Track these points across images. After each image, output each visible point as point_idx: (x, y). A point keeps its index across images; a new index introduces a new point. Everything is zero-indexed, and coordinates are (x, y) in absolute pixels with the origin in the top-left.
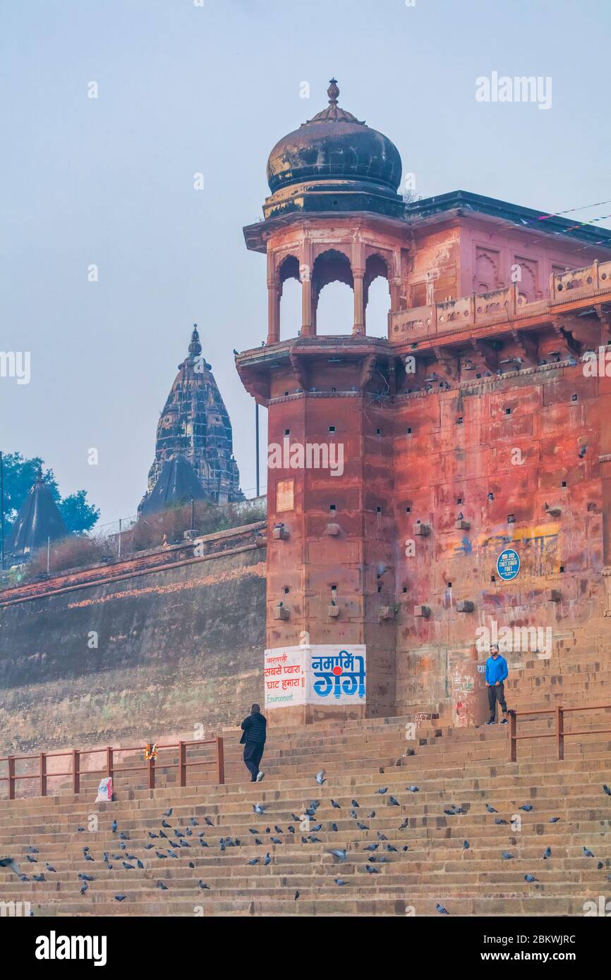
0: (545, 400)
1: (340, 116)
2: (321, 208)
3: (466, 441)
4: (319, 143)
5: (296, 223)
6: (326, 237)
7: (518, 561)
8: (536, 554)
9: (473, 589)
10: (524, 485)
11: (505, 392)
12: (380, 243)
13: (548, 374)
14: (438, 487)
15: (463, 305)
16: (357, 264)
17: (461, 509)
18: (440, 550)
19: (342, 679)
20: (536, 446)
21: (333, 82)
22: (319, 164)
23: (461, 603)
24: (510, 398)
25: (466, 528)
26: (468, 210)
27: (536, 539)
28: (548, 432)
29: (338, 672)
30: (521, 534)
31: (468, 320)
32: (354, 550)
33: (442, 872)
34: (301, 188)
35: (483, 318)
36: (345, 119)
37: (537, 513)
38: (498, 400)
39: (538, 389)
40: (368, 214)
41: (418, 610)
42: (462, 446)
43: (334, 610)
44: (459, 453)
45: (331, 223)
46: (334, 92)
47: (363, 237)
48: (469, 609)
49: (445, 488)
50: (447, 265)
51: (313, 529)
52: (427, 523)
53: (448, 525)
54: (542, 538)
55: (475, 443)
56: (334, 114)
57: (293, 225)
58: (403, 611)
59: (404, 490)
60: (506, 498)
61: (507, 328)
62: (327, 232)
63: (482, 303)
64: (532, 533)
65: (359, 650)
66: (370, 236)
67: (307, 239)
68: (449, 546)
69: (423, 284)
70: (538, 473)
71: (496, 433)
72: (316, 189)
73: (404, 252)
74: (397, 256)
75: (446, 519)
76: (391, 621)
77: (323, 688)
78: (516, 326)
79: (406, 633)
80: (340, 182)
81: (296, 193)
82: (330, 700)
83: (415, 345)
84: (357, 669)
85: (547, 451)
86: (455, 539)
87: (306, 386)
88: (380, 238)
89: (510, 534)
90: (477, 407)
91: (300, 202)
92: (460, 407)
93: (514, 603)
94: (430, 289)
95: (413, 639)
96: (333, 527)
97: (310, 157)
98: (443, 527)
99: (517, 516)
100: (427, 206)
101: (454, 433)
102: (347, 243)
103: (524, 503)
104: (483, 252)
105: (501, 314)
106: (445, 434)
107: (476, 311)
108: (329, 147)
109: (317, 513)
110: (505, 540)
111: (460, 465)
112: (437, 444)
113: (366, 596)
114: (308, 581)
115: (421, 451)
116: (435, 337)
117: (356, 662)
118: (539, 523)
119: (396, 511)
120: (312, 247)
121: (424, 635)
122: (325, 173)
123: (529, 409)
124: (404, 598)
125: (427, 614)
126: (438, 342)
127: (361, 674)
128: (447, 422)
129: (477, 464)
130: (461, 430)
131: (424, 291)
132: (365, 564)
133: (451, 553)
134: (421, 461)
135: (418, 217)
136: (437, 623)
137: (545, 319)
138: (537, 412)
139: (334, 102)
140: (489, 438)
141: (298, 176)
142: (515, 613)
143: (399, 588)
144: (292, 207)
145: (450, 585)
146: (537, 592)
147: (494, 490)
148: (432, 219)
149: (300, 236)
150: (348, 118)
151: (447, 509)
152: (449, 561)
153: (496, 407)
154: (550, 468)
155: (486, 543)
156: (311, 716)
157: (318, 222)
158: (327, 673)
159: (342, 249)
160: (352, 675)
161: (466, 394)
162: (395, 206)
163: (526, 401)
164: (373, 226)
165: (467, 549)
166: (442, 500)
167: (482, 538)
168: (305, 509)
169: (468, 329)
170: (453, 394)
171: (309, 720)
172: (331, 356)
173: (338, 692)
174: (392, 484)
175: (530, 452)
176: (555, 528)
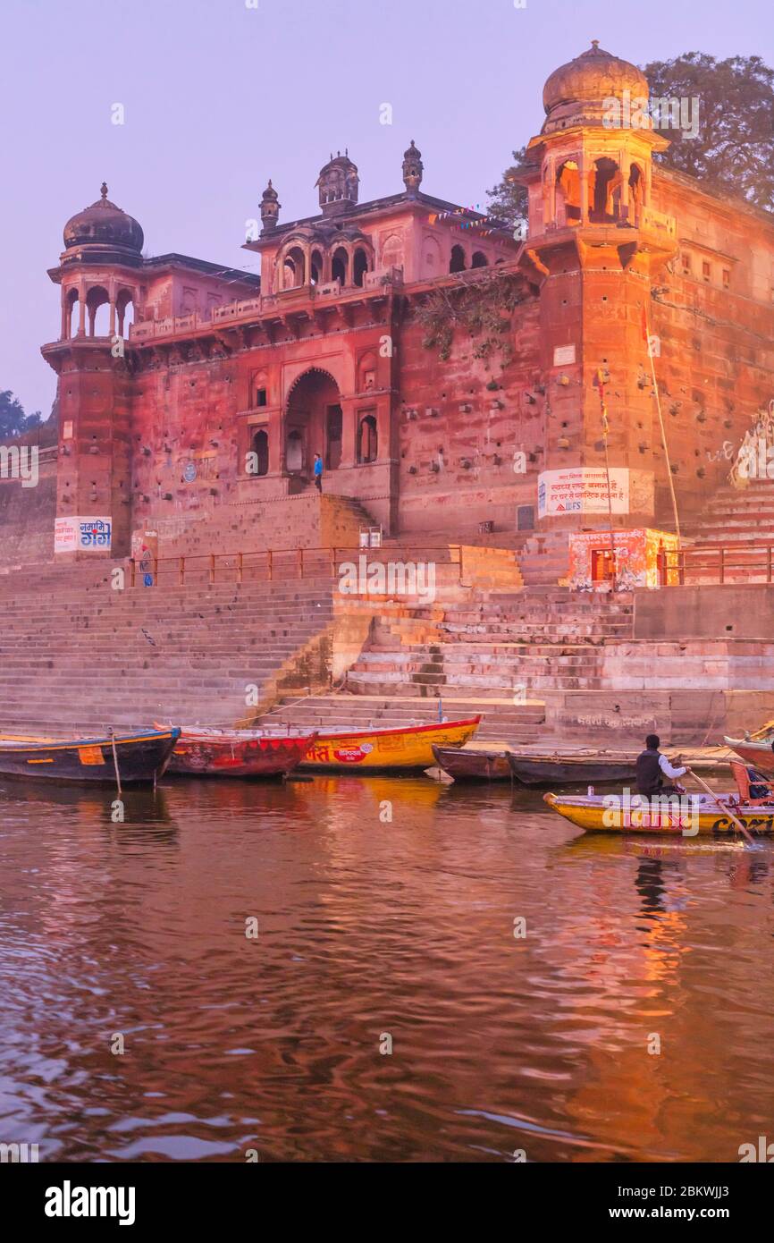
0: (212, 379)
1: (107, 205)
2: (92, 261)
3: (170, 401)
4: (92, 222)
5: (77, 269)
6: (94, 278)
7: (195, 472)
8: (205, 468)
9: (172, 486)
10: (200, 428)
11: (191, 373)
12: (128, 282)
13: (214, 364)
14: (155, 427)
15: (169, 322)
16: (112, 294)
17: (167, 441)
18: (155, 463)
19: (98, 536)
20: (206, 406)
21: (104, 184)
22: (91, 234)
23: (164, 495)
24: (194, 377)
25: (169, 451)
26: (179, 265)
27: (205, 459)
28: (213, 398)
29: (95, 531)
30: (197, 456)
31: (170, 331)
32: (106, 462)
33: (77, 646)
34: (80, 248)
35: (179, 330)
36: (110, 207)
37: (206, 445)
38: (187, 377)
39: (209, 372)
40: (120, 266)
41: (141, 498)
42: (168, 404)
43: (93, 497)
44: (166, 408)
45: (98, 270)
46: (104, 190)
47: (116, 279)
48: (169, 498)
49: (159, 428)
50: (165, 297)
51: (83, 449)
52: (149, 448)
53: (160, 449)
54: (208, 458)
55: (175, 403)
56: (104, 204)
57: (75, 270)
58: (135, 497)
59: (137, 428)
60: (190, 435)
61: (190, 337)
62: (95, 275)
63: (178, 321)
64: (204, 454)
65: (107, 520)
66: (121, 278)
67: (83, 280)
68: (160, 461)
69: (152, 308)
70: (207, 421)
71: (186, 397)
72: (89, 249)
73: (142, 288)
74: (137, 290)
75: (159, 445)
76: (129, 503)
77: (86, 541)
78: (196, 335)
79: (136, 511)
80: (103, 245)
81: (78, 250)
82: (91, 548)
83: (143, 344)
84: (106, 531)
85: (212, 409)
86: (163, 457)
87: (80, 366)
88: (127, 279)
89: (192, 455)
90: (176, 381)
91: (79, 256)
92: (168, 381)
93: (192, 495)
94: (156, 311)
95: (140, 514)
96: (94, 449)
97: (86, 230)
98: (157, 450)
99: (196, 445)
100: (157, 261)
101: (164, 397)
102: (107, 282)
103: (199, 438)
104: (187, 290)
105: (188, 328)
106: (159, 397)
107: (175, 326)
108: (97, 225)
109: (86, 440)
110: (189, 459)
111: (167, 414)
112: (155, 403)
113: (112, 489)
114: (79, 480)
115: (146, 405)
116: (154, 340)
117: (106, 527)
118: (207, 450)
119: (133, 441)
120: (85, 283)
121: (145, 511)
122: (93, 240)
123: (204, 384)
124: (136, 490)
125: (147, 500)
126: (155, 343)
127: (109, 534)
128: (161, 390)
129: (176, 416)
130: (168, 394)
131: (153, 311)
132: (113, 470)
133: (160, 466)
134: (147, 412)
135: (150, 268)
136: (152, 506)
137: (210, 332)
138: (208, 385)
139: (104, 196)
140: (183, 400)
141: (79, 241)
142: (193, 501)
143: (133, 485)
144: (75, 260)
145: (159, 484)
146: (205, 489)
147: (185, 429)
148: (157, 270)
149: (79, 277)
150: (112, 207)
151: (160, 440)
152: (159, 470)
153: (186, 382)
154: (213, 418)
155: (179, 461)
156: (79, 557)
157: (89, 269)
158: (90, 533)
159: (104, 286)
160: (103, 534)
161: (171, 374)
162: (138, 261)
163: (202, 379)
164: (122, 273)
165: (169, 463)
166: (157, 434)
167: (176, 457)
168: (78, 438)
169: (170, 336)
170: (165, 373)
171: (78, 559)
172: (93, 349)
173: (95, 543)
174: (130, 425)
175: (202, 410)
176: (215, 452)
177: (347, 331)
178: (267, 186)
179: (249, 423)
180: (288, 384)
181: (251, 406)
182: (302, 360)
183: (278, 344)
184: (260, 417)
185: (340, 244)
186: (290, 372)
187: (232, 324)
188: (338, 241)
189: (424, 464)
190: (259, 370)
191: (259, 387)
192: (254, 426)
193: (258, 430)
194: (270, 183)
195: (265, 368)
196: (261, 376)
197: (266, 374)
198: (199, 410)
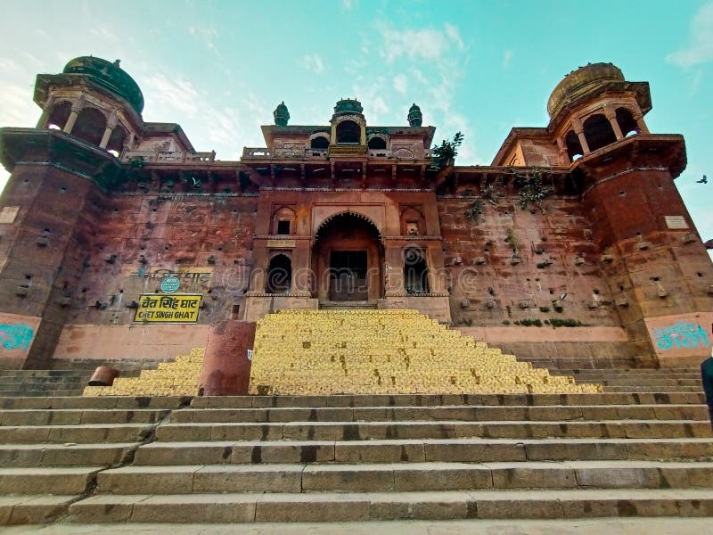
0: (215, 209)
3: (156, 220)
4: (107, 65)
5: (78, 87)
6: (95, 102)
8: (193, 281)
9: (140, 296)
10: (192, 246)
11: (190, 201)
12: (126, 124)
13: (220, 198)
14: (128, 239)
17: (143, 252)
18: (120, 272)
20: (204, 229)
23: (128, 302)
24: (192, 205)
25: (144, 262)
27: (195, 274)
28: (214, 223)
30: (184, 270)
31: (180, 162)
32: (54, 258)
34: (87, 75)
35: (188, 162)
37: (199, 261)
38: (183, 204)
40: (128, 105)
41: (90, 303)
42: (153, 222)
43: (21, 291)
44: (149, 225)
45: (103, 98)
47: (118, 113)
48: (134, 307)
49: (134, 240)
51: (24, 238)
52: (115, 256)
53: (131, 259)
54: (199, 274)
55: (163, 222)
57: (75, 87)
58: (79, 302)
59: (102, 238)
60: (177, 251)
61: (205, 168)
62: (97, 100)
63: (191, 156)
64: (192, 271)
66: (123, 117)
67: (83, 97)
68: (127, 270)
70: (203, 242)
71: (178, 219)
72: (97, 80)
73: (136, 138)
75: (130, 256)
76: (67, 307)
78: (211, 168)
79: (76, 317)
80: (113, 86)
81: (84, 75)
85: (211, 232)
86: (134, 268)
87: (53, 160)
89: (176, 269)
90: (168, 205)
92: (156, 204)
96: (42, 240)
98: (126, 260)
99: (184, 261)
101: (148, 216)
102: (108, 111)
103: (190, 255)
105: (201, 162)
106: (141, 215)
108: (112, 69)
109: (32, 229)
110: (171, 272)
112: (134, 219)
113: (53, 287)
115: (121, 221)
116: (155, 165)
118: (197, 266)
119: (93, 247)
121: (91, 318)
122: (104, 77)
123: (204, 211)
124: (82, 295)
125: (99, 306)
126: (155, 168)
128: (144, 210)
129: (161, 232)
130: (154, 214)
132: (60, 269)
133: (128, 274)
134: (119, 226)
136: (104, 313)
138: (209, 214)
140: (173, 221)
141: (88, 71)
145: (122, 292)
147: (170, 246)
149: (79, 94)
151: (132, 252)
152: (124, 279)
153: (181, 207)
154: (212, 240)
155: (157, 272)
157: (94, 93)
159: (104, 112)
161: (162, 199)
163: (202, 208)
164: (125, 114)
165: (140, 273)
166: (130, 246)
167: (154, 269)
168: (23, 225)
169: (179, 165)
170: (153, 198)
172: (78, 150)
174: (94, 233)
176: (209, 269)
177: (390, 190)
178: (280, 104)
179: (269, 246)
180: (318, 221)
181: (271, 233)
182: (336, 205)
183: (309, 189)
184: (282, 242)
185: (378, 135)
186: (321, 212)
187: (269, 162)
188: (376, 133)
189: (473, 302)
190: (284, 206)
191: (282, 219)
192: (272, 250)
193: (278, 254)
194: (283, 103)
195: (293, 205)
196: (285, 211)
197: (292, 210)
198: (194, 232)
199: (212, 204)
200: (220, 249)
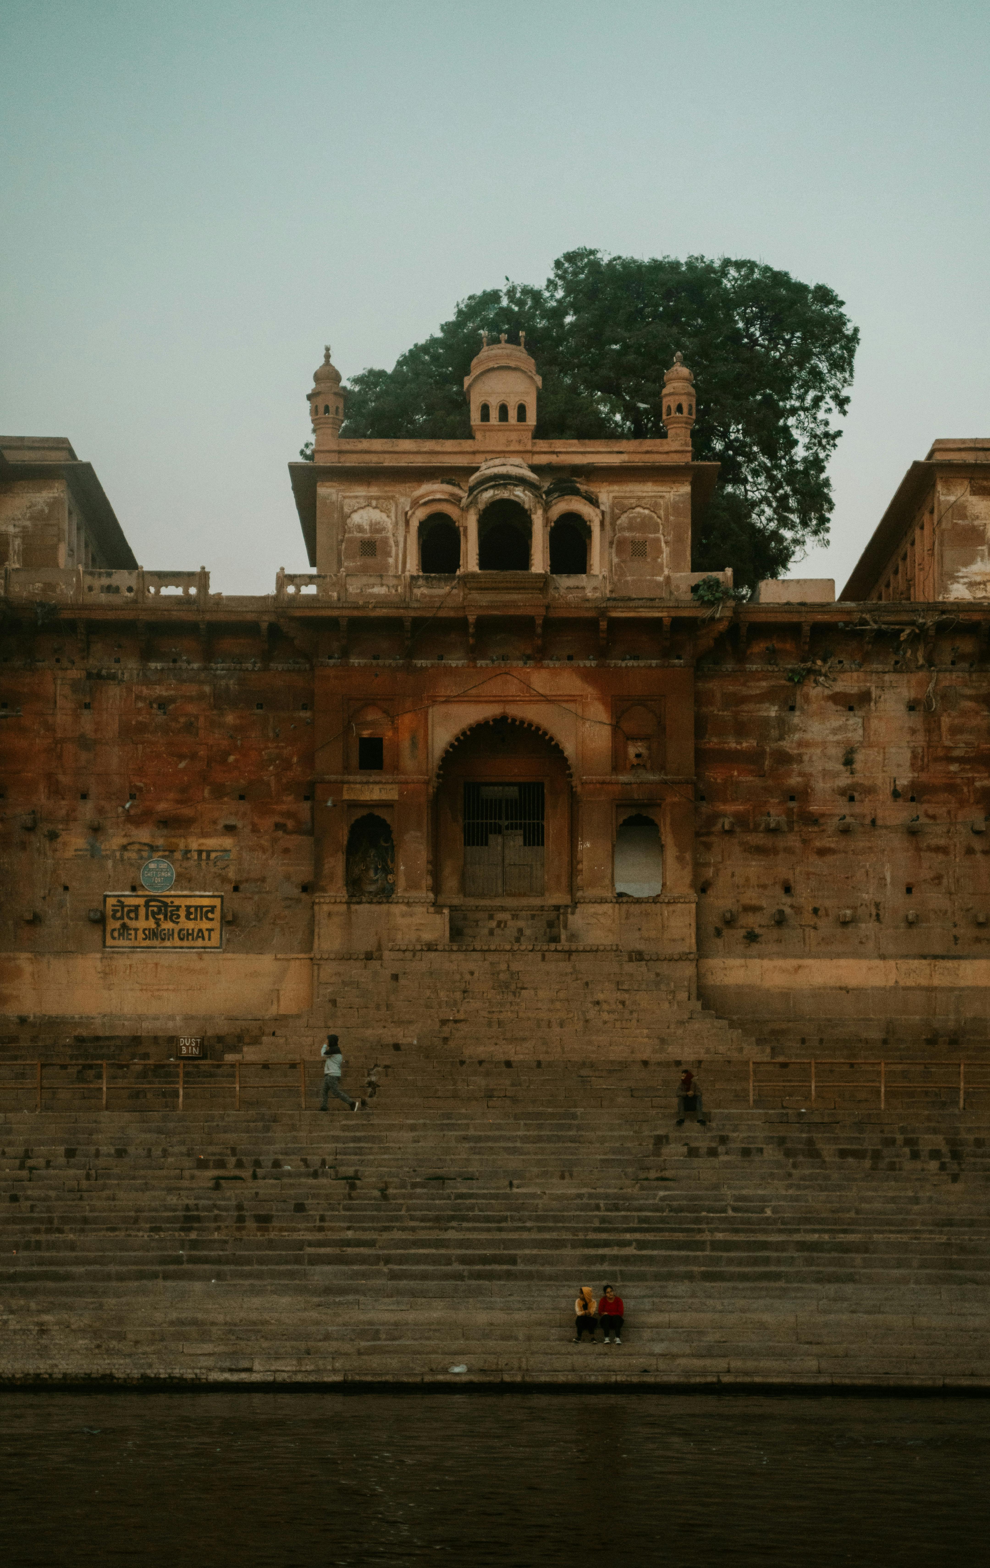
0: (217, 703)
3: (96, 731)
7: (172, 874)
8: (199, 867)
9: (102, 897)
10: (183, 791)
11: (157, 684)
13: (222, 675)
14: (48, 776)
17: (85, 806)
18: (53, 847)
20: (201, 751)
23: (80, 912)
24: (164, 692)
25: (96, 830)
27: (200, 852)
28: (220, 738)
30: (178, 844)
37: (202, 825)
38: (147, 691)
42: (90, 735)
44: (85, 743)
49: (62, 778)
50: (43, 520)
54: (208, 853)
55: (111, 736)
60: (154, 803)
61: (191, 616)
64: (194, 844)
68: (68, 845)
70: (204, 780)
71: (142, 728)
75: (63, 814)
78: (208, 617)
85: (217, 758)
86: (77, 840)
89: (161, 841)
90: (113, 694)
92: (86, 690)
98: (59, 823)
99: (171, 823)
101: (77, 721)
103: (182, 810)
106: (62, 718)
110: (153, 849)
111: (86, 755)
112: (49, 729)
115: (23, 731)
116: (84, 608)
118: (204, 835)
123: (193, 708)
126: (83, 614)
128: (66, 705)
129: (113, 759)
130: (88, 717)
133: (69, 854)
134: (23, 743)
136: (44, 929)
138: (205, 713)
140: (132, 732)
145: (66, 889)
147: (138, 791)
151: (64, 804)
152: (61, 861)
153: (142, 699)
154: (222, 777)
155: (124, 848)
161: (97, 678)
163: (188, 699)
165: (94, 851)
166: (55, 792)
167: (117, 841)
169: (135, 608)
170: (77, 674)
175: (193, 756)
176: (227, 842)
177: (593, 663)
178: (322, 361)
179: (346, 797)
180: (441, 738)
181: (346, 769)
182: (477, 700)
183: (420, 663)
184: (372, 790)
186: (447, 718)
187: (335, 613)
189: (749, 909)
190: (368, 703)
191: (366, 733)
192: (354, 805)
193: (364, 812)
194: (328, 357)
195: (386, 701)
196: (372, 715)
197: (385, 712)
198: (181, 757)
199: (207, 689)
200: (242, 797)
